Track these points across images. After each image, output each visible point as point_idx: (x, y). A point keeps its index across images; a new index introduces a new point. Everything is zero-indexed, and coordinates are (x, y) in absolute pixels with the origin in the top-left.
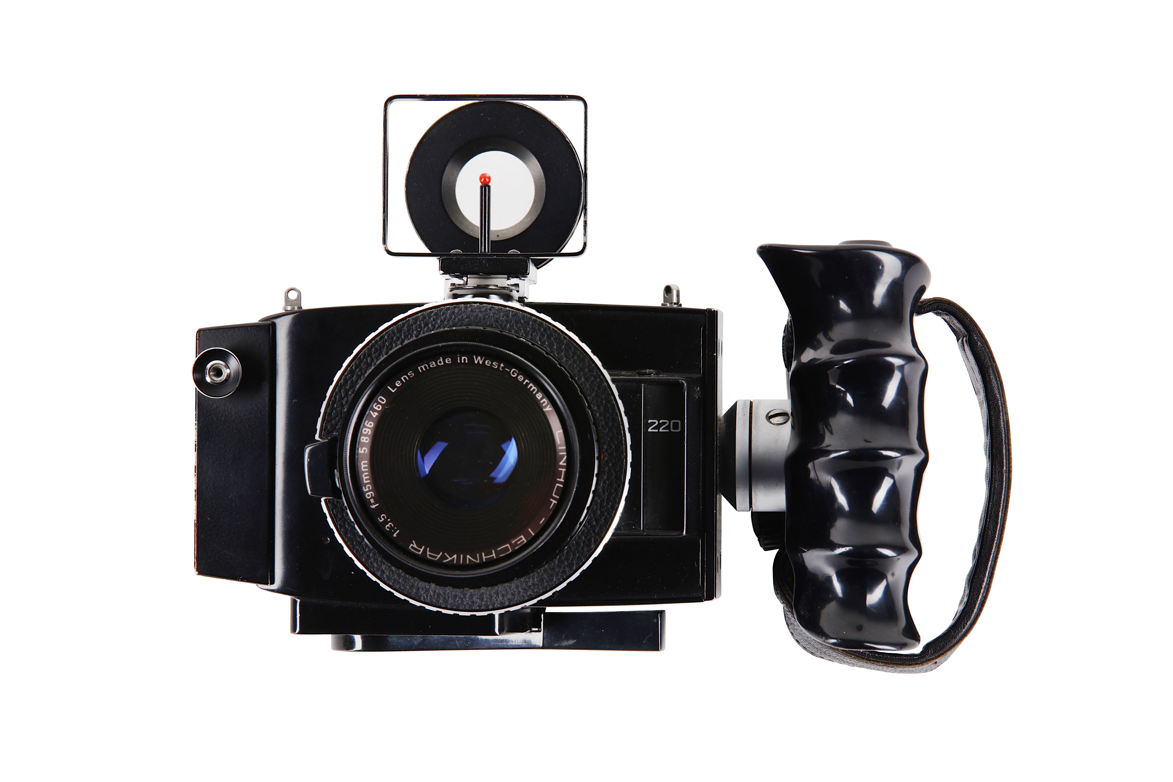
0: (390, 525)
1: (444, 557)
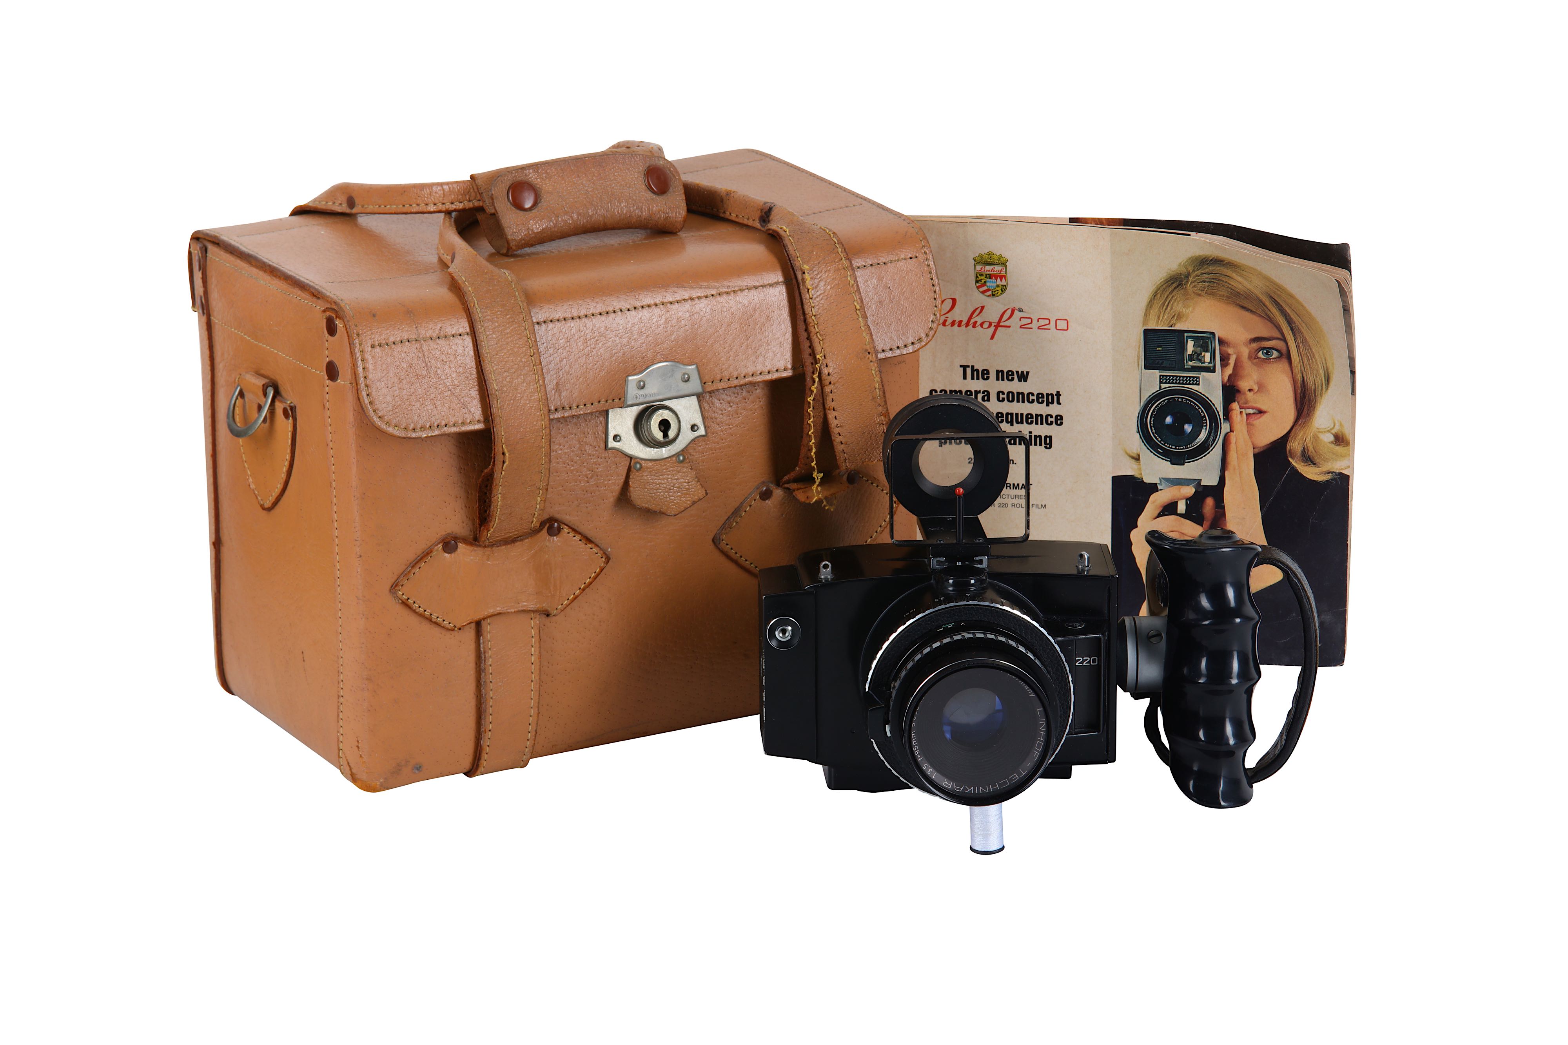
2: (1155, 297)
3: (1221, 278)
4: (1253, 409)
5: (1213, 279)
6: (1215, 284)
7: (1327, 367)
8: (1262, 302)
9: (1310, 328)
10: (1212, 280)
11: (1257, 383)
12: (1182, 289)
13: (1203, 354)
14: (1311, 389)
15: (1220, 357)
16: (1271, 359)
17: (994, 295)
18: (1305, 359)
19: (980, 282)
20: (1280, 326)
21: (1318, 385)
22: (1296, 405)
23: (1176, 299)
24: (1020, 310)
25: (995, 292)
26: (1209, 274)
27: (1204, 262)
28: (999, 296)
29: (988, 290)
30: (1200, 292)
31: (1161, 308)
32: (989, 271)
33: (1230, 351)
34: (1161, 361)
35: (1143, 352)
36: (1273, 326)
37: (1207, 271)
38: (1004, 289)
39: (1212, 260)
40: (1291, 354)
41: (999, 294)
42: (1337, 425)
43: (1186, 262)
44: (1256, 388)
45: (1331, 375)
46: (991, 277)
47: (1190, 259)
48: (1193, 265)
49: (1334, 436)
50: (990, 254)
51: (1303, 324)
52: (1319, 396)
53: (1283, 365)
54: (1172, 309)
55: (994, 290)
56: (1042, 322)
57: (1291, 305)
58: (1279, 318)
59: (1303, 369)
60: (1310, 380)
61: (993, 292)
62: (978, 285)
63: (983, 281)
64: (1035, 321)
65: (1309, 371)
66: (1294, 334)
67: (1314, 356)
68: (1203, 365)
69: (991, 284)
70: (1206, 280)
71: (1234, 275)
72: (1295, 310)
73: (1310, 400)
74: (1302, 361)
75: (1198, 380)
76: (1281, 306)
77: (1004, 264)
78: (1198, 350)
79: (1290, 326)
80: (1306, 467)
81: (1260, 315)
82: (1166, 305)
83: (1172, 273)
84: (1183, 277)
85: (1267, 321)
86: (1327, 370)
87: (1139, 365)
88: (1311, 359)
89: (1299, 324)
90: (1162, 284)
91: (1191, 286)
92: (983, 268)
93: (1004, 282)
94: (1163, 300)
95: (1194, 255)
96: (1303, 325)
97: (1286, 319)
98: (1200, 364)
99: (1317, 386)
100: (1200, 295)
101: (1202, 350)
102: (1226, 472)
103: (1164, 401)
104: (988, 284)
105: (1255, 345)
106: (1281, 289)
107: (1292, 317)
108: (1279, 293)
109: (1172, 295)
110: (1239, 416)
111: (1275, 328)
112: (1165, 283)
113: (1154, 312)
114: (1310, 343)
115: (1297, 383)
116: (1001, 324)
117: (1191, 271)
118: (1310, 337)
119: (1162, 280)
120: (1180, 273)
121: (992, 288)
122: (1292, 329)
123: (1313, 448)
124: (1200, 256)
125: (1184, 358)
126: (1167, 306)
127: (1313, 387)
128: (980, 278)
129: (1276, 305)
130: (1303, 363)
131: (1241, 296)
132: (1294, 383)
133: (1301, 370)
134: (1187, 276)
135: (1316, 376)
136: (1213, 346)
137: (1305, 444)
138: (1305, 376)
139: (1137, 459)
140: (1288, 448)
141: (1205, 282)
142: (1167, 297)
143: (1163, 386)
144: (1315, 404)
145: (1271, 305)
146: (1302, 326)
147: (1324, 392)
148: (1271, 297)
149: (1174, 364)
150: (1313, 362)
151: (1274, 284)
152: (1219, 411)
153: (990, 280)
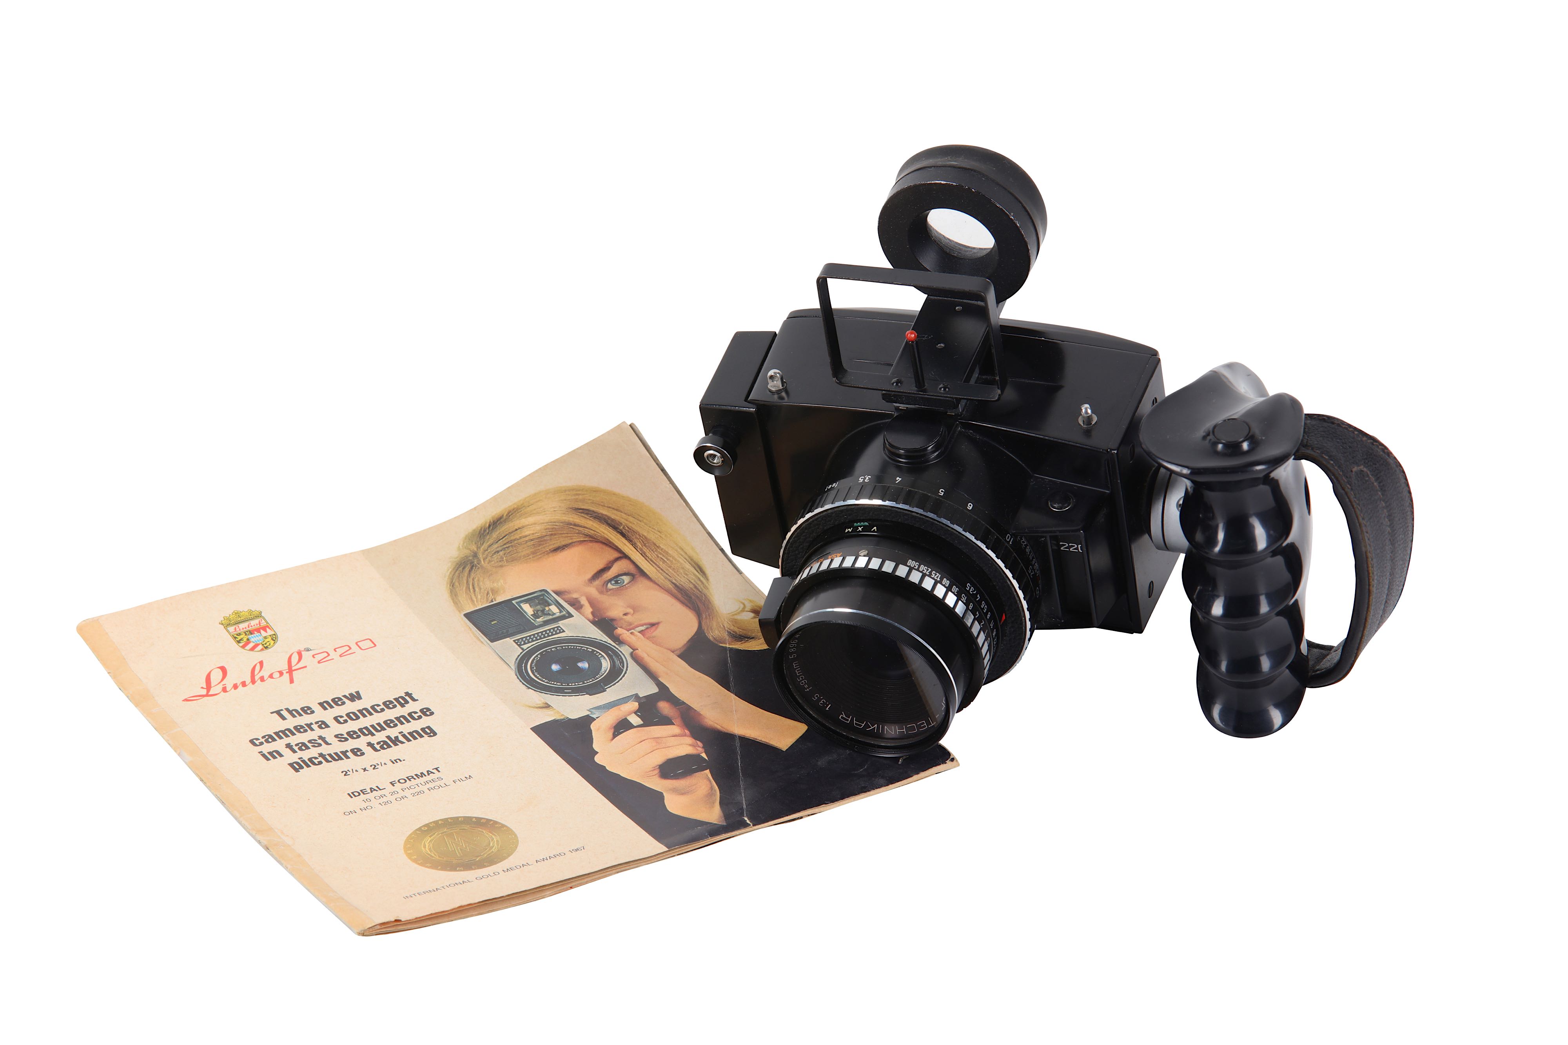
0: (823, 701)
1: (867, 726)
2: (455, 586)
3: (512, 538)
4: (642, 625)
5: (505, 544)
6: (511, 549)
7: (689, 557)
8: (571, 524)
9: (641, 519)
10: (505, 546)
11: (628, 607)
12: (478, 568)
13: (547, 609)
14: (691, 588)
15: (568, 604)
16: (625, 585)
17: (266, 648)
18: (661, 564)
19: (242, 641)
20: (608, 539)
21: (695, 581)
22: (687, 606)
23: (478, 580)
24: (308, 650)
25: (266, 644)
26: (497, 542)
27: (483, 534)
28: (273, 646)
29: (257, 645)
30: (500, 564)
31: (468, 592)
32: (246, 628)
33: (575, 596)
34: (505, 631)
35: (478, 631)
36: (601, 545)
37: (492, 541)
38: (274, 638)
39: (489, 526)
40: (642, 568)
41: (272, 644)
42: (746, 603)
43: (463, 544)
44: (630, 611)
45: (700, 563)
46: (251, 632)
47: (466, 538)
48: (474, 543)
49: (751, 612)
50: (237, 613)
51: (630, 517)
52: (705, 590)
53: (642, 583)
54: (480, 589)
55: (263, 643)
56: (340, 651)
57: (602, 502)
58: (601, 529)
59: (667, 576)
60: (682, 581)
61: (263, 645)
62: (241, 645)
63: (245, 640)
64: (332, 653)
65: (675, 574)
66: (630, 541)
67: (667, 553)
68: (554, 616)
69: (255, 638)
70: (498, 549)
71: (524, 521)
72: (610, 506)
73: (698, 597)
74: (659, 568)
75: (560, 628)
76: (593, 511)
77: (259, 615)
78: (539, 607)
79: (618, 532)
80: (746, 643)
81: (578, 541)
82: (471, 587)
83: (456, 560)
84: (471, 558)
85: (591, 544)
86: (692, 560)
87: (482, 642)
88: (668, 560)
89: (625, 522)
90: (453, 573)
91: (486, 562)
92: (237, 628)
93: (270, 632)
94: (465, 584)
95: (467, 533)
96: (631, 519)
97: (609, 525)
98: (551, 617)
99: (695, 583)
100: (501, 566)
101: (542, 606)
102: (660, 679)
103: (537, 656)
104: (252, 640)
105: (597, 582)
106: (579, 490)
107: (613, 517)
108: (581, 497)
109: (472, 577)
110: (632, 637)
111: (604, 546)
112: (456, 571)
113: (463, 597)
114: (652, 539)
115: (671, 590)
116: (293, 668)
117: (475, 549)
118: (648, 532)
119: (450, 570)
120: (466, 556)
121: (260, 642)
122: (623, 535)
123: (738, 628)
124: (474, 530)
125: (528, 619)
126: (474, 588)
127: (692, 586)
128: (239, 638)
129: (587, 514)
130: (662, 570)
131: (545, 538)
132: (669, 593)
133: (666, 578)
134: (475, 555)
135: (687, 575)
136: (552, 599)
137: (726, 628)
138: (674, 581)
139: (547, 706)
140: (711, 638)
141: (498, 552)
142: (467, 582)
143: (525, 647)
144: (707, 598)
145: (582, 519)
146: (631, 522)
147: (707, 585)
148: (577, 509)
149: (522, 627)
150: (671, 562)
151: (569, 490)
152: (606, 641)
153: (252, 635)
